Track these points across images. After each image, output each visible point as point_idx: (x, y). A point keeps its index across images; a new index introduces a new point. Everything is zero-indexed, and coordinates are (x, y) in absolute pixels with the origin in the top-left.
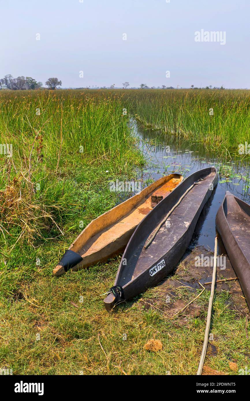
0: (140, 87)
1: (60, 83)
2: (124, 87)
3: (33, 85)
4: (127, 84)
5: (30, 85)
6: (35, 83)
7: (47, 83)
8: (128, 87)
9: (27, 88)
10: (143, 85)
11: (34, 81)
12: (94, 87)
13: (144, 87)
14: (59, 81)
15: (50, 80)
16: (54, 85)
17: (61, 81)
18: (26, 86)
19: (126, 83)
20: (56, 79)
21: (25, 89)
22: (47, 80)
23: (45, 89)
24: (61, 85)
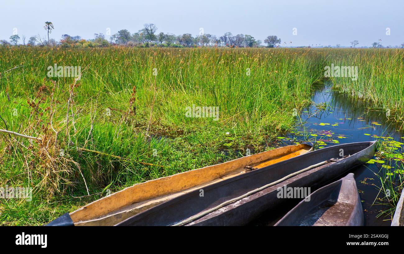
0: (372, 46)
1: (279, 41)
2: (352, 46)
3: (251, 43)
4: (357, 42)
5: (248, 43)
6: (254, 41)
7: (266, 41)
8: (357, 46)
9: (245, 46)
10: (375, 44)
11: (253, 39)
12: (318, 46)
13: (377, 46)
14: (278, 39)
15: (269, 38)
16: (273, 43)
17: (280, 39)
18: (244, 44)
19: (355, 41)
20: (276, 37)
21: (243, 47)
22: (266, 38)
23: (263, 47)
24: (280, 43)
